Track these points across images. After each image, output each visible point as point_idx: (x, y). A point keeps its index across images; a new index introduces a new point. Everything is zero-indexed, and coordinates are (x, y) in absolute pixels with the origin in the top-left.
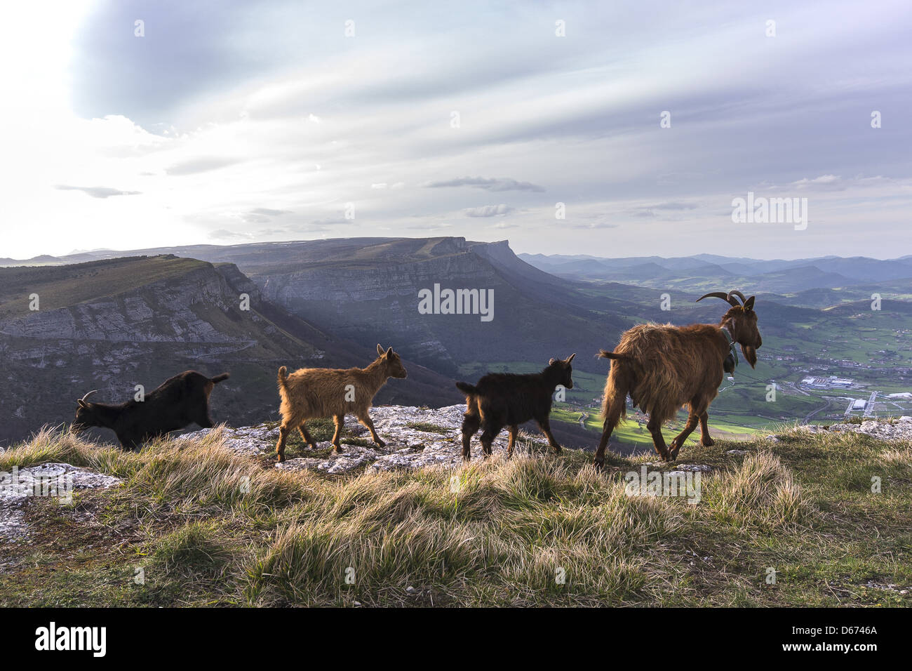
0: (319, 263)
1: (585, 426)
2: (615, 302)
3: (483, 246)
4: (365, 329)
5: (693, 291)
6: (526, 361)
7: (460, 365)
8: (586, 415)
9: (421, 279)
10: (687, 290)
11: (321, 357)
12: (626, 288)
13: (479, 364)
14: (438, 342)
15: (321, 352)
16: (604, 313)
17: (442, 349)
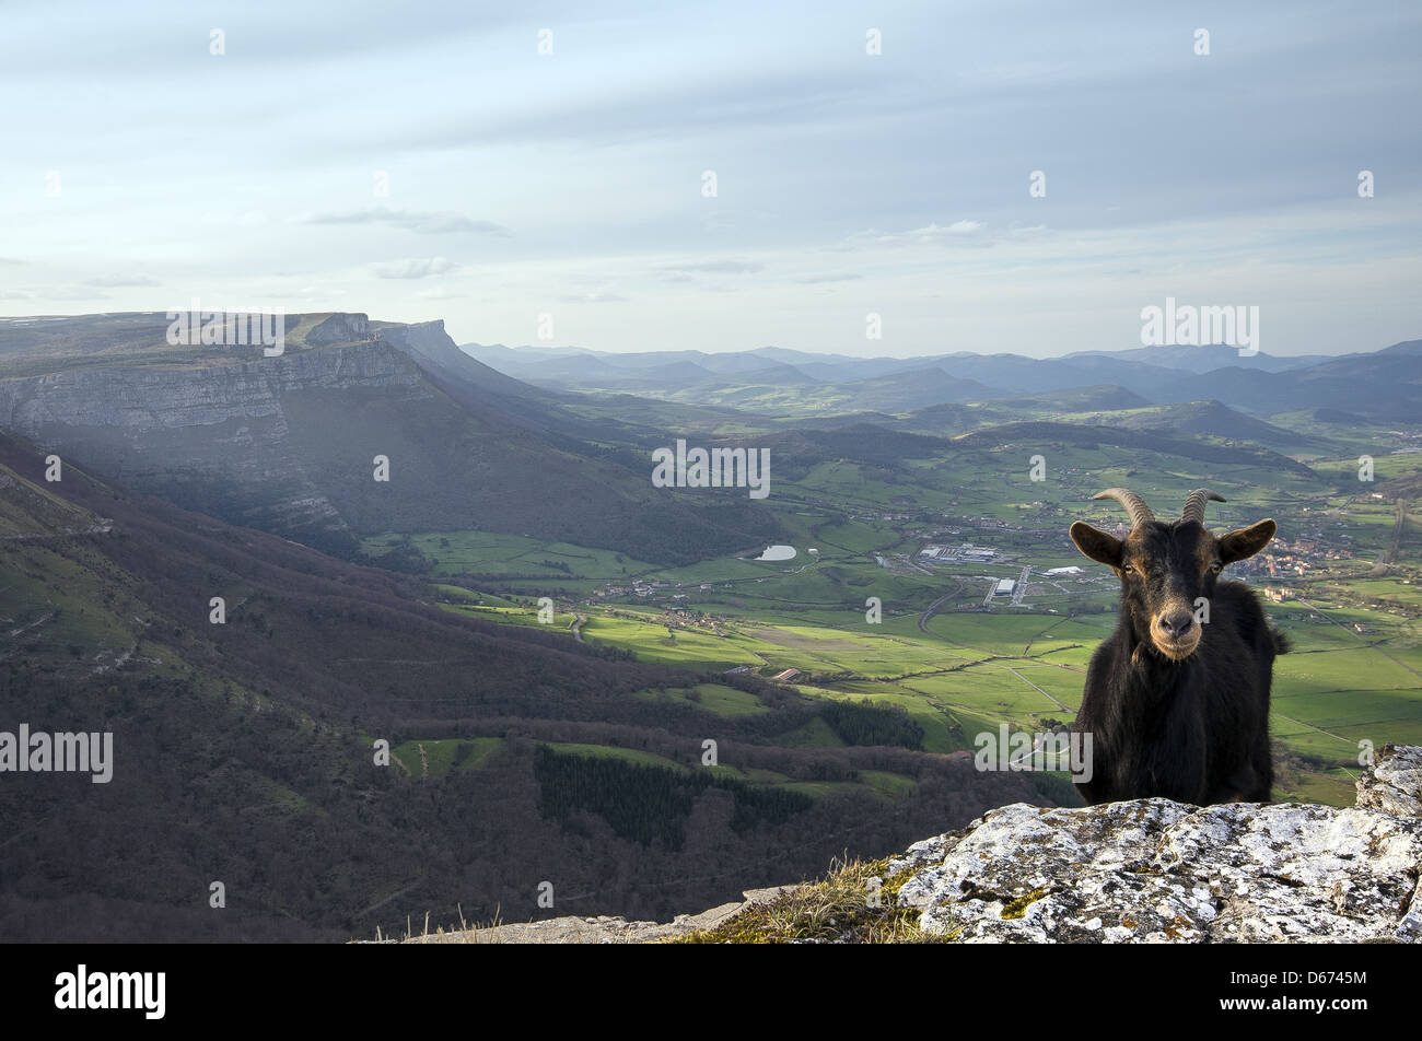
0: (95, 358)
1: (582, 637)
2: (627, 427)
3: (400, 329)
4: (187, 479)
5: (752, 408)
6: (480, 529)
7: (364, 540)
8: (583, 618)
9: (289, 387)
10: (742, 407)
11: (107, 529)
12: (645, 404)
13: (397, 537)
14: (323, 499)
15: (107, 520)
16: (609, 447)
17: (331, 512)
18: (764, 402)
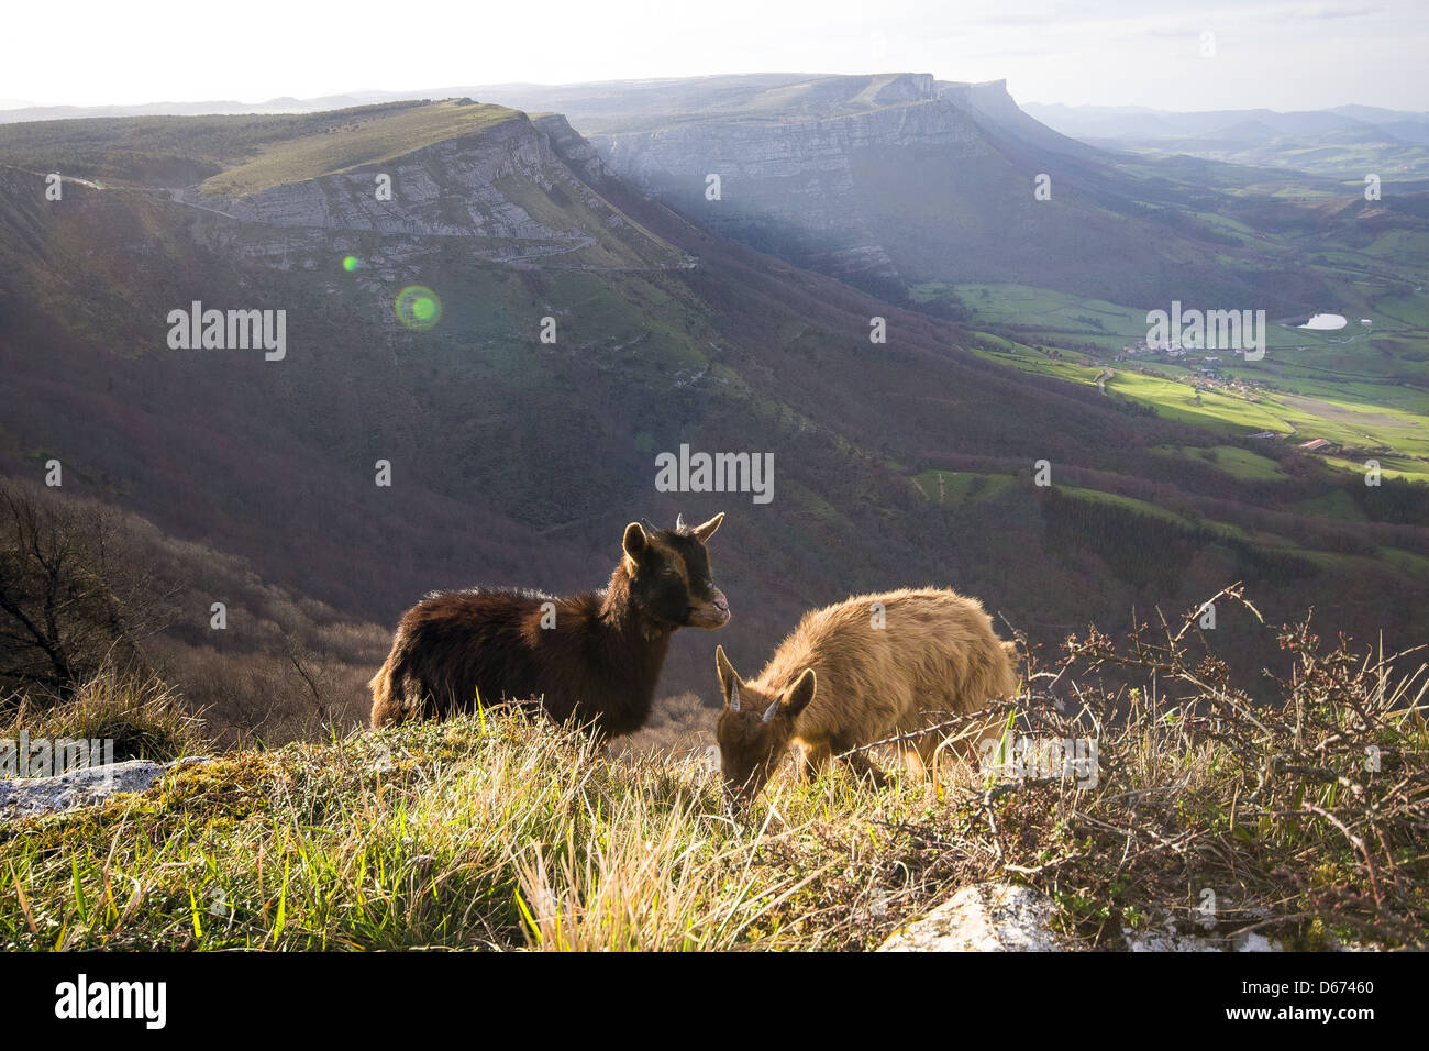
0: (696, 115)
1: (1106, 389)
2: (1180, 188)
3: (962, 89)
4: (764, 225)
5: (1321, 170)
6: (1019, 283)
7: (911, 286)
8: (1110, 373)
9: (857, 143)
10: (1310, 170)
11: (692, 266)
12: (1202, 164)
13: (941, 286)
14: (879, 248)
15: (694, 259)
16: (1157, 207)
17: (885, 259)
18: (1338, 163)
